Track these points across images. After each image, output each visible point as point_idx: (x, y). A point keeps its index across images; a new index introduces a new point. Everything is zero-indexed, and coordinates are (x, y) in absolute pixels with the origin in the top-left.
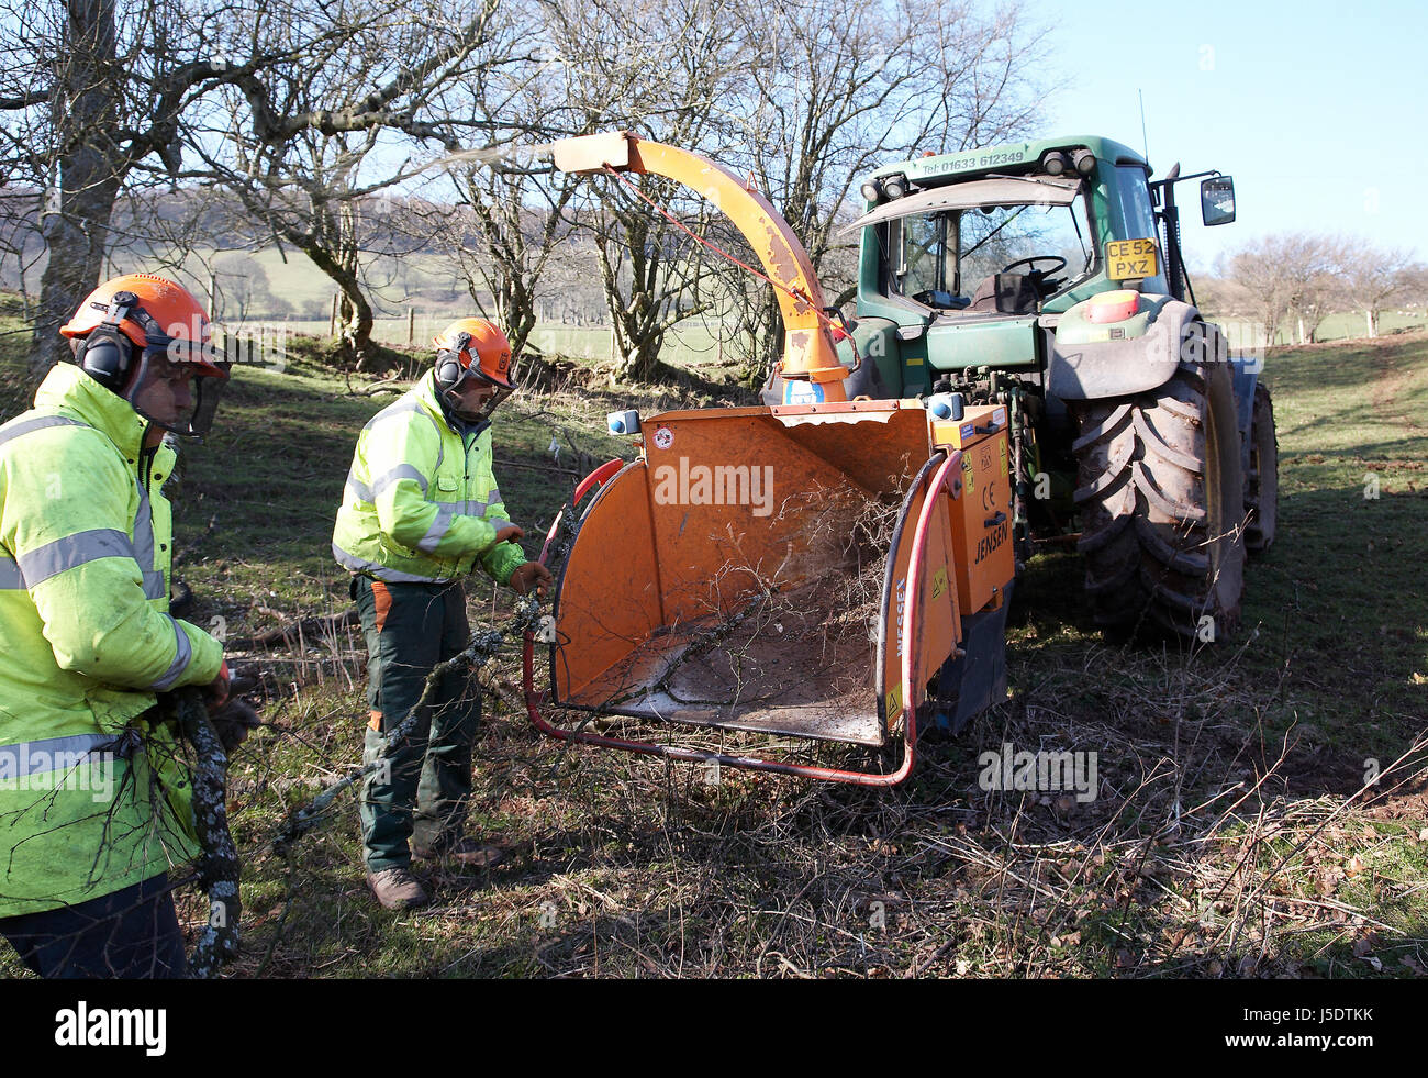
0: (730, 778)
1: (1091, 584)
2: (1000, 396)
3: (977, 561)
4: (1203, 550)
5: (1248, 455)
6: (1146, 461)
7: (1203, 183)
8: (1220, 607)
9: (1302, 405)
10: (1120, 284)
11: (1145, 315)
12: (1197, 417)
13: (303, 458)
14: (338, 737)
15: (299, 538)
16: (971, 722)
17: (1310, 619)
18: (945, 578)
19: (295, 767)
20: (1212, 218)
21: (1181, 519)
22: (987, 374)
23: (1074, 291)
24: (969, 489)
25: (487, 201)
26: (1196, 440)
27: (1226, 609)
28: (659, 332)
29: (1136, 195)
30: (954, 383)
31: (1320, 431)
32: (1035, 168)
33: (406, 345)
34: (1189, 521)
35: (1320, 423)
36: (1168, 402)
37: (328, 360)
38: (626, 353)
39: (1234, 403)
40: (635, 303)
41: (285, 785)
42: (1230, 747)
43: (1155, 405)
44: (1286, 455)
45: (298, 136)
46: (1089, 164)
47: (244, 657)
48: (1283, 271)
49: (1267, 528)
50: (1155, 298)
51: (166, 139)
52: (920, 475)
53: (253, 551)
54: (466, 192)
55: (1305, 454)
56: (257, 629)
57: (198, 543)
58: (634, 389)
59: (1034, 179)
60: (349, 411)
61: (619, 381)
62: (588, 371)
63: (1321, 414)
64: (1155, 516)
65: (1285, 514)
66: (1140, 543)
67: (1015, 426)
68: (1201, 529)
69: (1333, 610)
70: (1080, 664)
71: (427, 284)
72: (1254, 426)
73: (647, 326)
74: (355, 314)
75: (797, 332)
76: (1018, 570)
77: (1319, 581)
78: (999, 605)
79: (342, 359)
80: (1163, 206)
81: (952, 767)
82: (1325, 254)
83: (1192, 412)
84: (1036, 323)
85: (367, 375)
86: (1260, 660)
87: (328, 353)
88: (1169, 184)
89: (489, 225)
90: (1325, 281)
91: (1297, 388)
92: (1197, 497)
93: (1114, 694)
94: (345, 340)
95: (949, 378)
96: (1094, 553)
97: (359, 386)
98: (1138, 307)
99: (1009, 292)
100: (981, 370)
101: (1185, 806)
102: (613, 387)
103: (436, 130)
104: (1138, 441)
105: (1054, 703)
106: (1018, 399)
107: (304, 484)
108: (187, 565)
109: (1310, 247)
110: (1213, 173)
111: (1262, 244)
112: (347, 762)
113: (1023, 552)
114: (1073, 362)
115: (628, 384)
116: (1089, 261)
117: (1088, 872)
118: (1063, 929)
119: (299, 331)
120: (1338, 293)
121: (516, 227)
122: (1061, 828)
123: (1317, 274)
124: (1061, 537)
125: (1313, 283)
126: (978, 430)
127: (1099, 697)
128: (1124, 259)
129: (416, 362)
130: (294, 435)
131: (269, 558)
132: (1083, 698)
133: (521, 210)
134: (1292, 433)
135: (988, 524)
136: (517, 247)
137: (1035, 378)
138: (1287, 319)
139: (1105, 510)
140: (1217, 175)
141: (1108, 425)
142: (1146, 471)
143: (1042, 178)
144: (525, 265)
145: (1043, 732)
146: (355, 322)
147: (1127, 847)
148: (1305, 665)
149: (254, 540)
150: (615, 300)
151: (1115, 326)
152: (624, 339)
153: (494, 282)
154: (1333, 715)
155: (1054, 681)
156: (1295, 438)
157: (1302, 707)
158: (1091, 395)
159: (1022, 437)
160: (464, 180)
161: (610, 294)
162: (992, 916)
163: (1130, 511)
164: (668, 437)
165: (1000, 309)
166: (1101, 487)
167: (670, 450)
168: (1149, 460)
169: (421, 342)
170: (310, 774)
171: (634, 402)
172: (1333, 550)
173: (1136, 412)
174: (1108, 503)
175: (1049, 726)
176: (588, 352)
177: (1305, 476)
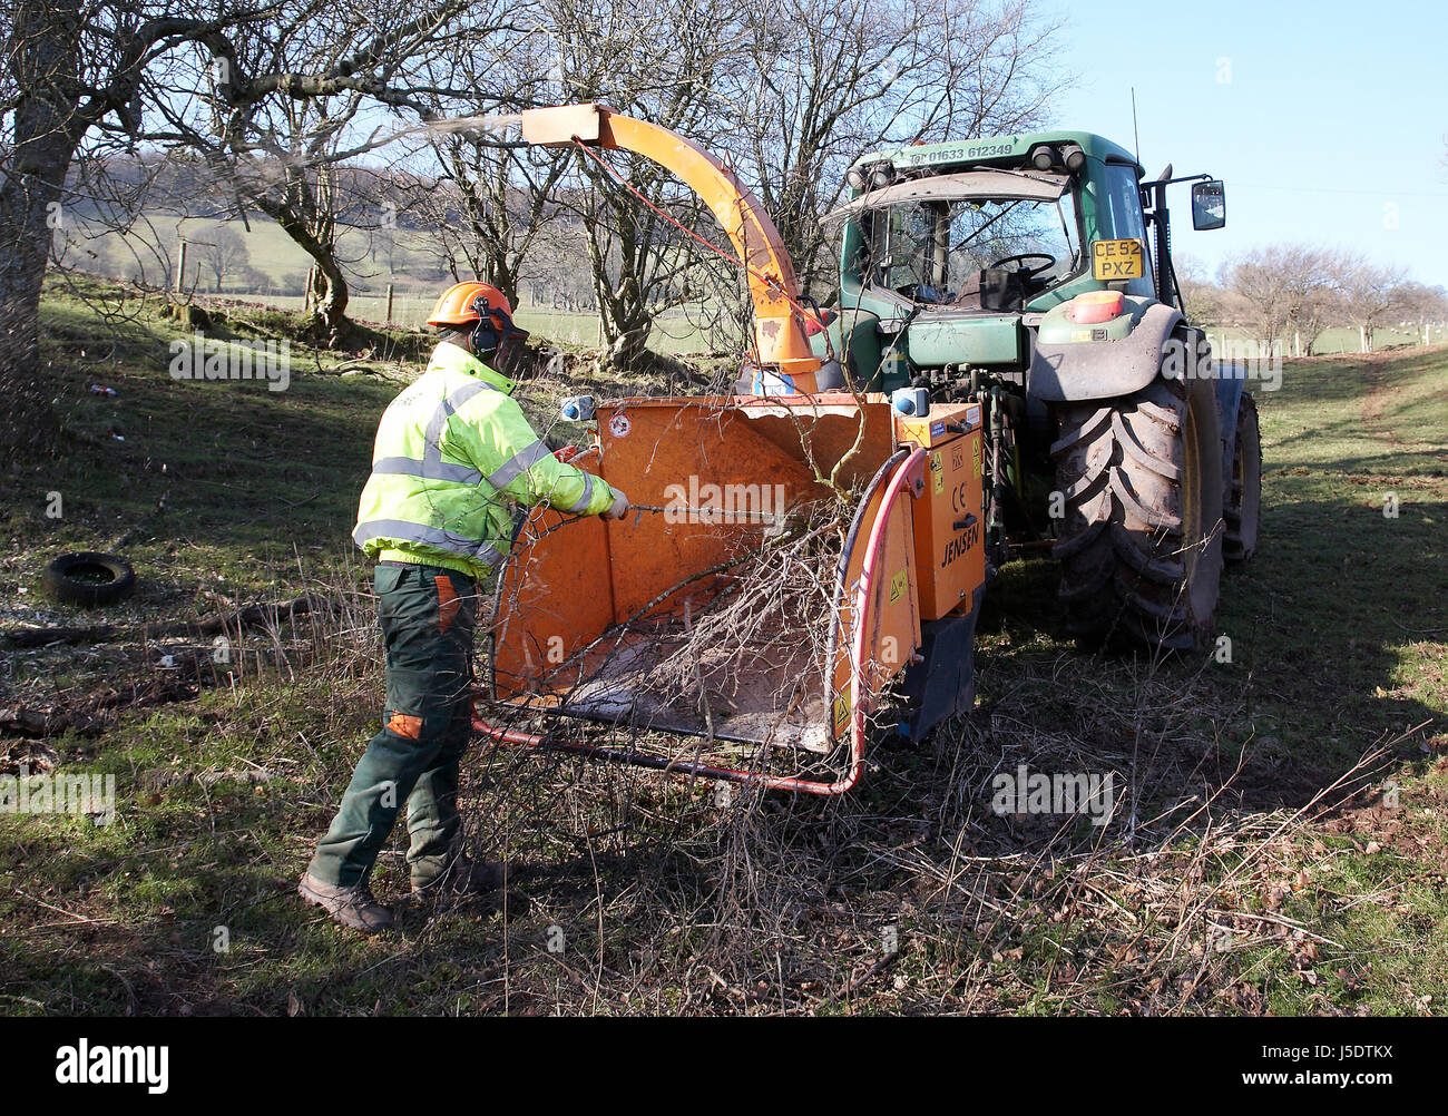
0: (680, 783)
1: (1064, 592)
2: (980, 395)
3: (944, 565)
4: (1177, 559)
5: (1230, 464)
6: (1125, 466)
7: (1194, 186)
8: (1193, 618)
9: (1294, 417)
10: (1105, 285)
11: (1129, 317)
12: (1176, 423)
13: (264, 437)
14: (273, 730)
15: (254, 521)
16: (933, 730)
17: (1284, 631)
18: (905, 582)
19: (224, 760)
20: (1203, 222)
21: (1155, 527)
22: (967, 372)
23: (1059, 290)
24: (938, 489)
25: (472, 176)
26: (1175, 446)
27: (1199, 620)
28: (647, 319)
29: (1126, 195)
30: (933, 379)
31: (1308, 443)
32: (1023, 163)
33: (384, 323)
34: (1163, 529)
35: (1309, 435)
36: (1148, 406)
37: (299, 335)
38: (612, 340)
39: (1216, 411)
40: (622, 289)
41: (210, 779)
42: (1190, 759)
43: (1134, 410)
44: (1273, 466)
45: (266, 98)
46: (1077, 161)
47: (185, 643)
48: (1283, 284)
49: (1248, 537)
50: (1139, 300)
51: (125, 95)
52: (880, 472)
53: (204, 533)
54: (450, 165)
55: (1291, 466)
56: (201, 615)
57: (145, 523)
58: (619, 378)
59: (1022, 173)
60: (316, 389)
61: (603, 369)
62: (572, 357)
63: (1311, 427)
64: (1131, 523)
65: (1267, 525)
66: (1114, 550)
67: (993, 426)
68: (1174, 537)
69: (1305, 623)
70: (1050, 673)
71: (413, 262)
72: (1238, 435)
73: (635, 313)
74: (330, 289)
75: (768, 320)
76: (988, 573)
77: (1297, 593)
78: (968, 610)
79: (312, 335)
80: (1154, 208)
81: (909, 776)
82: (1323, 268)
83: (1171, 418)
84: (1020, 321)
85: (340, 354)
86: (1231, 672)
87: (300, 329)
88: (1160, 186)
89: (473, 201)
90: (1322, 294)
91: (1288, 399)
92: (1173, 505)
93: (1081, 704)
94: (318, 316)
95: (929, 375)
96: (1069, 560)
97: (329, 364)
98: (1121, 309)
99: (994, 289)
100: (962, 367)
101: (1141, 818)
102: (598, 375)
103: (411, 97)
104: (1117, 446)
105: (1021, 712)
106: (998, 399)
107: (263, 465)
108: (132, 546)
109: (1310, 260)
110: (1205, 176)
111: (1264, 255)
112: (279, 756)
113: (995, 555)
114: (1053, 362)
115: (613, 372)
116: (1075, 261)
117: (1037, 886)
118: (1007, 943)
119: (271, 305)
120: (1335, 307)
121: (502, 204)
122: (1015, 840)
123: (1316, 288)
124: (1037, 543)
125: (1311, 296)
126: (951, 429)
127: (1066, 707)
128: (1110, 259)
129: (391, 341)
130: (255, 412)
131: (220, 541)
132: (1050, 708)
133: (508, 187)
134: (1281, 445)
135: (957, 526)
136: (502, 225)
137: (1017, 378)
138: (1285, 332)
139: (1081, 516)
140: (1208, 179)
141: (1086, 429)
142: (1124, 477)
143: (1030, 173)
144: (510, 244)
145: (1006, 742)
146: (329, 298)
147: (1080, 860)
148: (1274, 678)
149: (205, 522)
150: (602, 284)
151: (1098, 327)
152: (611, 325)
153: (476, 260)
154: (1295, 728)
155: (1023, 690)
156: (1284, 449)
157: (1266, 721)
158: (1070, 397)
159: (1001, 439)
160: (448, 153)
161: (598, 279)
162: (935, 931)
163: (1106, 518)
164: (624, 425)
165: (985, 306)
166: (1077, 492)
167: (626, 439)
168: (1127, 466)
169: (400, 321)
170: (239, 767)
171: (618, 391)
172: (1311, 562)
173: (1116, 415)
174: (1084, 509)
175: (1012, 736)
176: (574, 339)
177: (1290, 488)
